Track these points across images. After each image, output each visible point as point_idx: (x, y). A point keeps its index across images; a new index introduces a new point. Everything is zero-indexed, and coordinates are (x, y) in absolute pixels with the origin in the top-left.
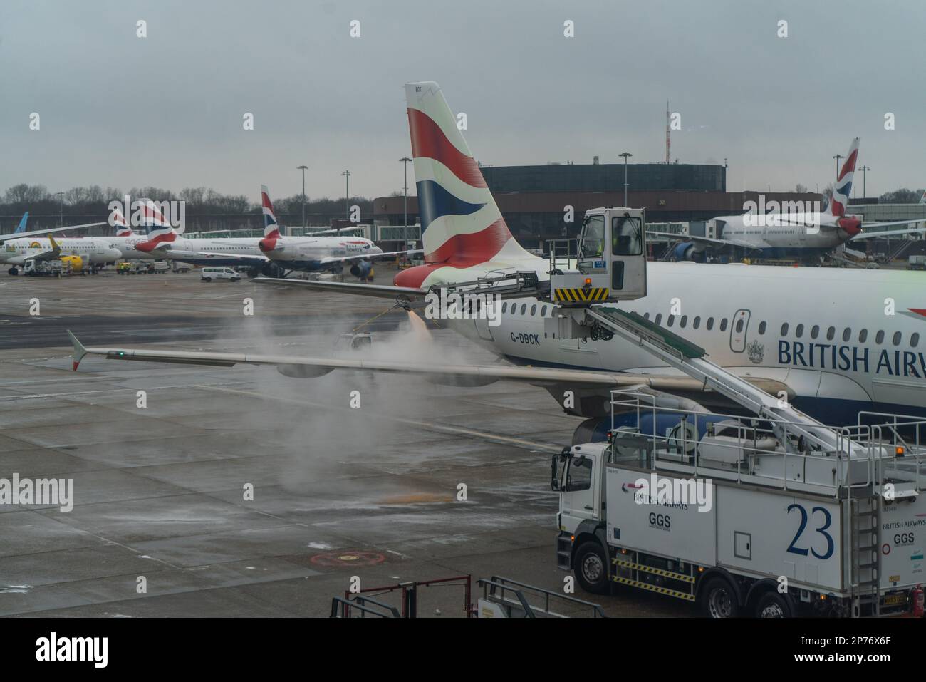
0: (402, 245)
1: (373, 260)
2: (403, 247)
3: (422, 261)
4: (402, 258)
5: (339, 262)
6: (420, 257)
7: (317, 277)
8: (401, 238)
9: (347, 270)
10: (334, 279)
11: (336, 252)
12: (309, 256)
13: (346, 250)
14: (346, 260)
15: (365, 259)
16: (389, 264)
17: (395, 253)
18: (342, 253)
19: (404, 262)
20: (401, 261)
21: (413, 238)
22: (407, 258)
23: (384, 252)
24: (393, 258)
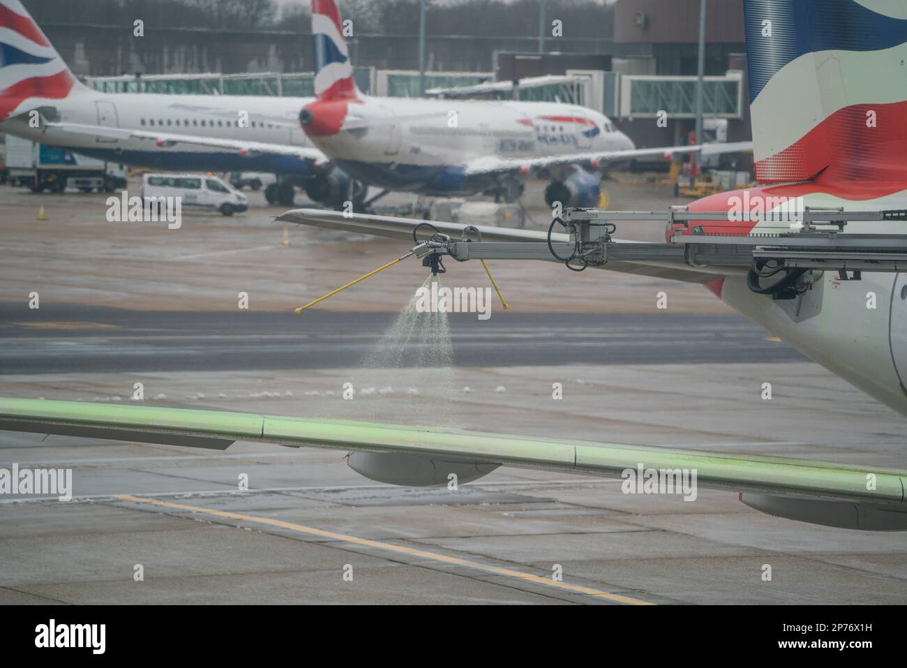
0: (684, 130)
1: (609, 168)
2: (691, 135)
3: (742, 177)
4: (688, 166)
5: (515, 172)
6: (744, 162)
7: (454, 211)
8: (687, 110)
9: (535, 191)
10: (500, 219)
11: (506, 144)
12: (433, 154)
13: (534, 138)
14: (536, 168)
15: (588, 166)
16: (652, 180)
17: (668, 151)
18: (525, 147)
19: (692, 174)
20: (681, 172)
21: (719, 111)
22: (698, 166)
23: (638, 147)
24: (661, 166)
